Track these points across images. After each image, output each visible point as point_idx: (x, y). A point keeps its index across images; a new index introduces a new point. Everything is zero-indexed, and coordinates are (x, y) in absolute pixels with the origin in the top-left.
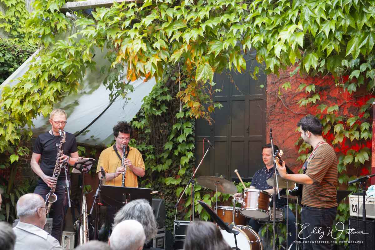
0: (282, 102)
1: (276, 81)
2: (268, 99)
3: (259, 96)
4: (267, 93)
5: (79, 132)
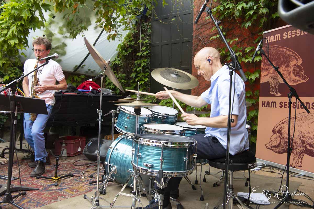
0: (202, 42)
1: (199, 27)
2: (194, 41)
3: (188, 39)
4: (193, 36)
5: (78, 66)
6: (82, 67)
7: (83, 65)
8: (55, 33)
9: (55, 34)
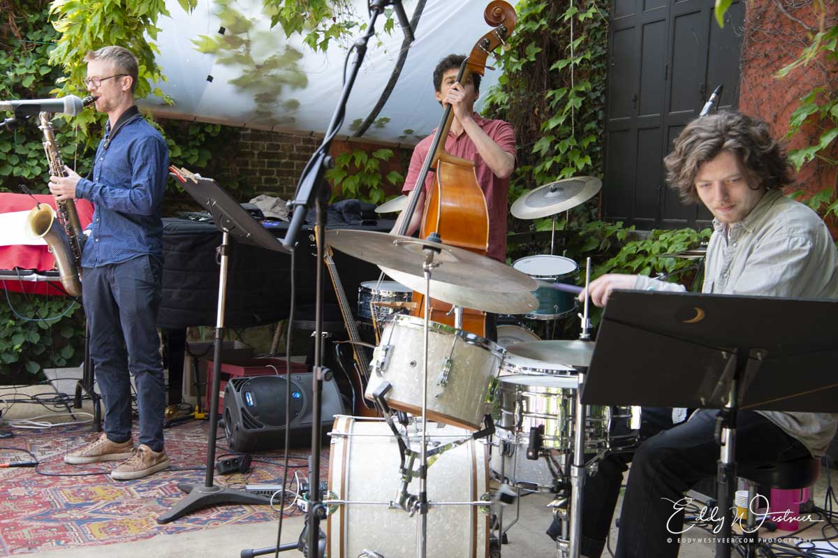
5: (364, 121)
6: (381, 125)
7: (382, 120)
8: (253, 19)
9: (254, 23)
